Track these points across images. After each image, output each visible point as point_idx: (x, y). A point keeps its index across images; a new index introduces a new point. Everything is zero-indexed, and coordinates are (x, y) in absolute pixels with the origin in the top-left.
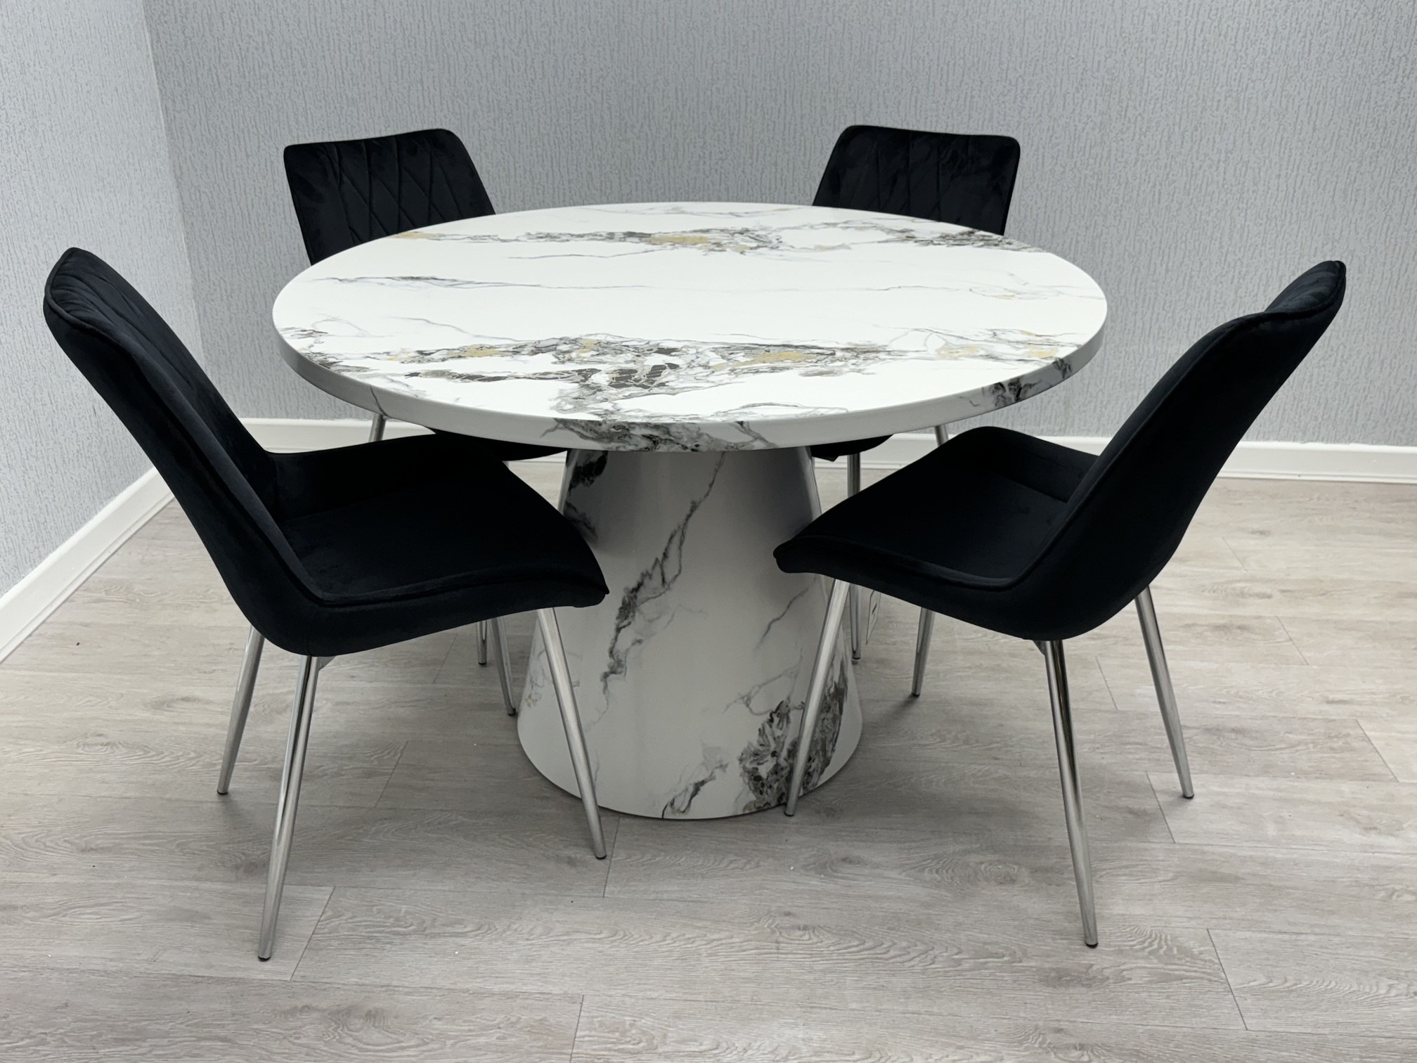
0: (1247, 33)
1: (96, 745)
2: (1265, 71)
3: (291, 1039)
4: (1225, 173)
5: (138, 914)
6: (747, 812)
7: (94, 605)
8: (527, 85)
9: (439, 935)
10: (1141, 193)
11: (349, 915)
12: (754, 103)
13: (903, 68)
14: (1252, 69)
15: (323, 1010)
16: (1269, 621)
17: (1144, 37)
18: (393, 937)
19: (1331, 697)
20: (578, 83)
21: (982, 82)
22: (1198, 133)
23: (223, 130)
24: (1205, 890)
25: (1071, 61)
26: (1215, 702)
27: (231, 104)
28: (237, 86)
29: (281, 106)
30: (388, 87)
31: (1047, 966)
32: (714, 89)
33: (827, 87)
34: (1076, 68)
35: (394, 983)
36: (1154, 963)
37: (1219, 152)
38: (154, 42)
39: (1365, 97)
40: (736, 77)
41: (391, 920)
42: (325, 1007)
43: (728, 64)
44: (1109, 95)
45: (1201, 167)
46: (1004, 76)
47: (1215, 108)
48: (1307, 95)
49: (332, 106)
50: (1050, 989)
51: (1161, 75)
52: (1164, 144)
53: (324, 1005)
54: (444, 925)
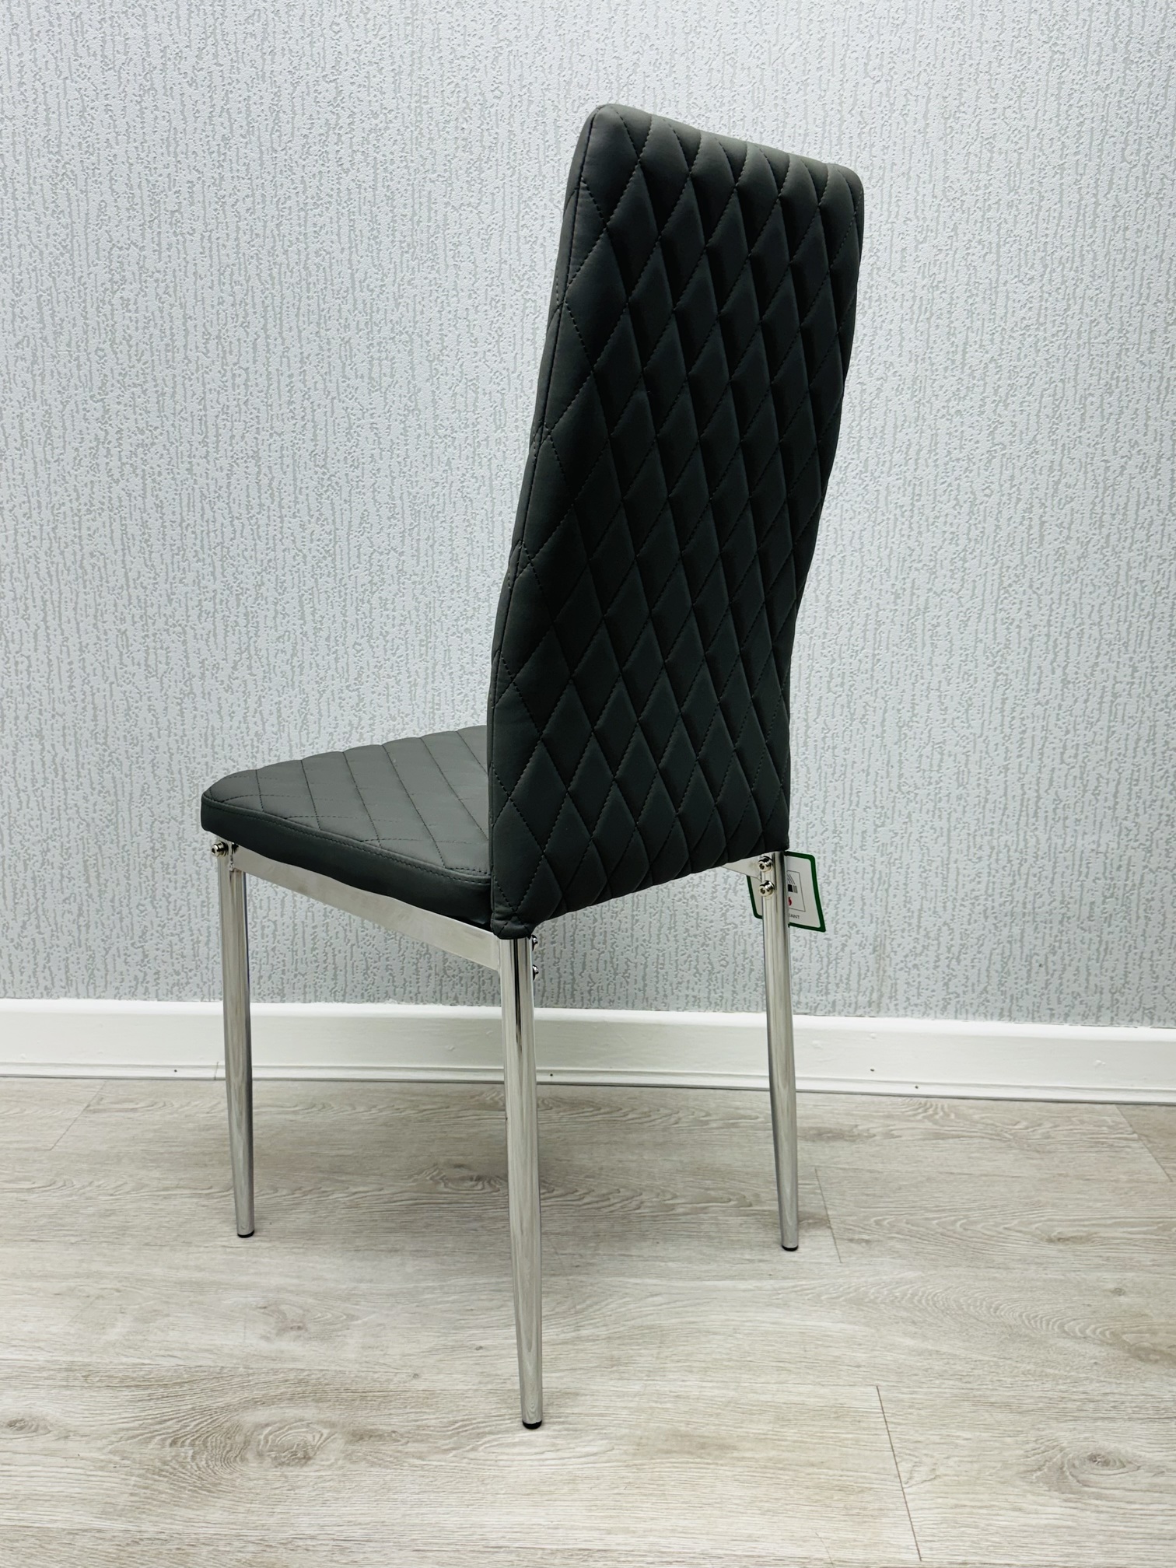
10: (1003, 522)
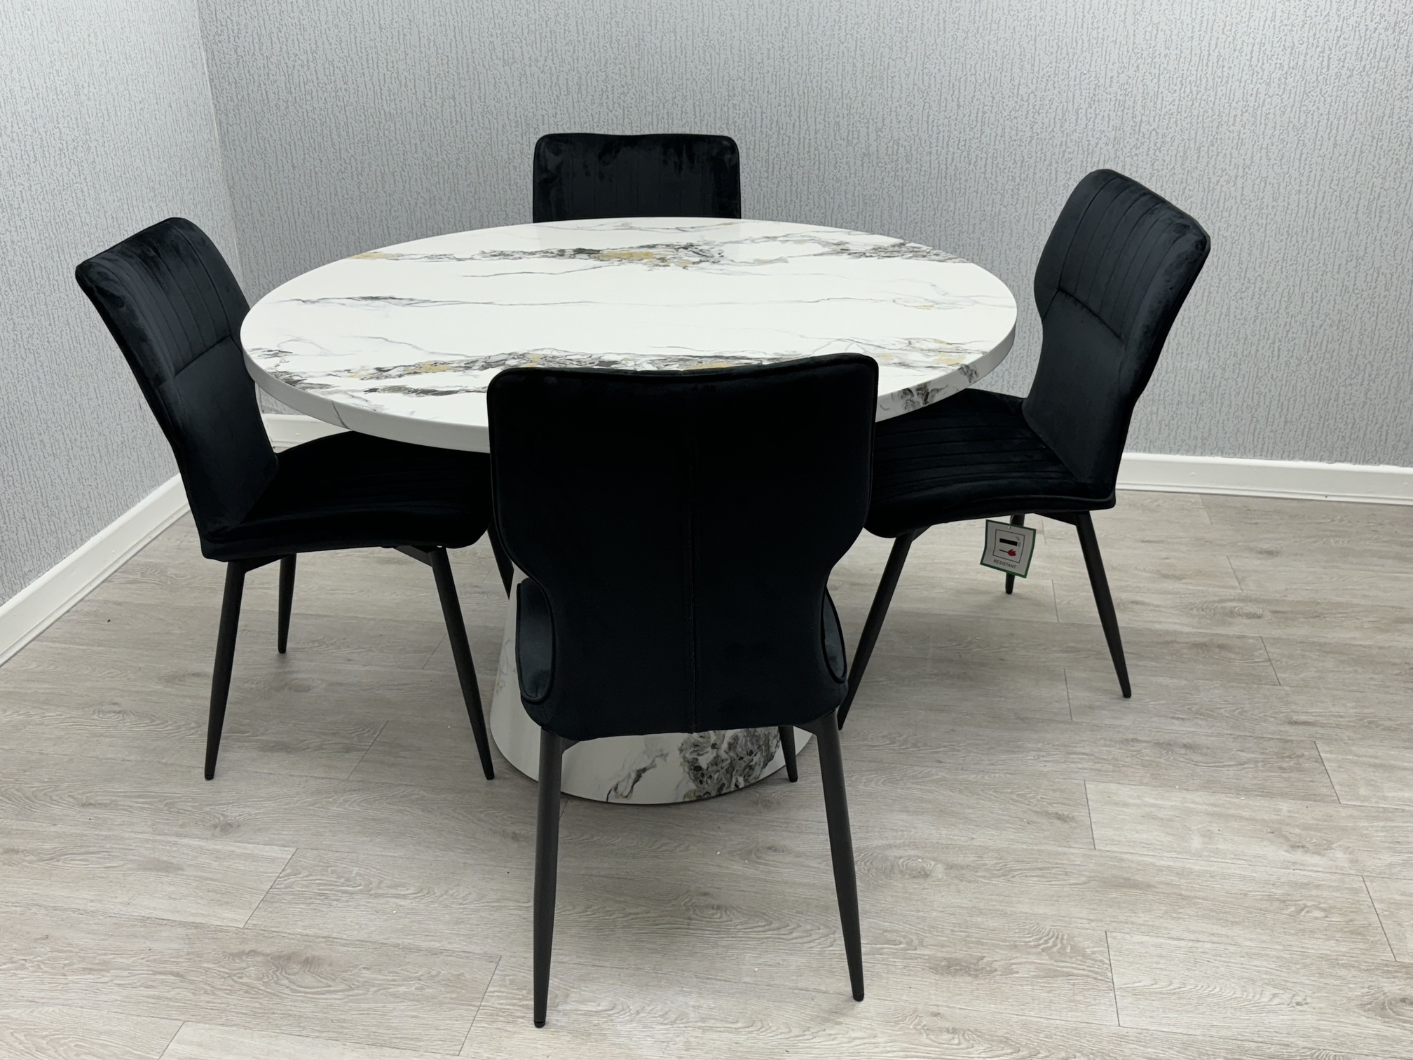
0: (1263, 49)
1: (109, 712)
2: (1283, 86)
3: (235, 978)
4: (1243, 188)
5: (122, 862)
6: (687, 800)
7: (129, 586)
8: (553, 101)
9: (382, 896)
11: (305, 873)
12: (769, 118)
13: (915, 84)
14: (1268, 84)
15: (268, 955)
16: (1251, 641)
17: (1158, 53)
18: (340, 894)
19: (1295, 718)
20: (601, 99)
21: (993, 98)
22: (1214, 148)
23: (271, 142)
24: (1114, 895)
25: (1083, 77)
26: (1173, 718)
27: (279, 118)
28: (284, 101)
29: (324, 120)
30: (422, 102)
31: (940, 955)
32: (730, 105)
33: (841, 102)
34: (1089, 84)
35: (335, 935)
36: (1045, 959)
37: (1236, 166)
38: (210, 61)
39: (1387, 112)
40: (750, 93)
41: (342, 880)
42: (268, 952)
43: (744, 80)
44: (1123, 110)
45: (1218, 182)
46: (1015, 92)
47: (1230, 123)
48: (1327, 110)
49: (371, 120)
50: (937, 977)
51: (1175, 91)
52: (1179, 160)
53: (268, 951)
54: (389, 887)
